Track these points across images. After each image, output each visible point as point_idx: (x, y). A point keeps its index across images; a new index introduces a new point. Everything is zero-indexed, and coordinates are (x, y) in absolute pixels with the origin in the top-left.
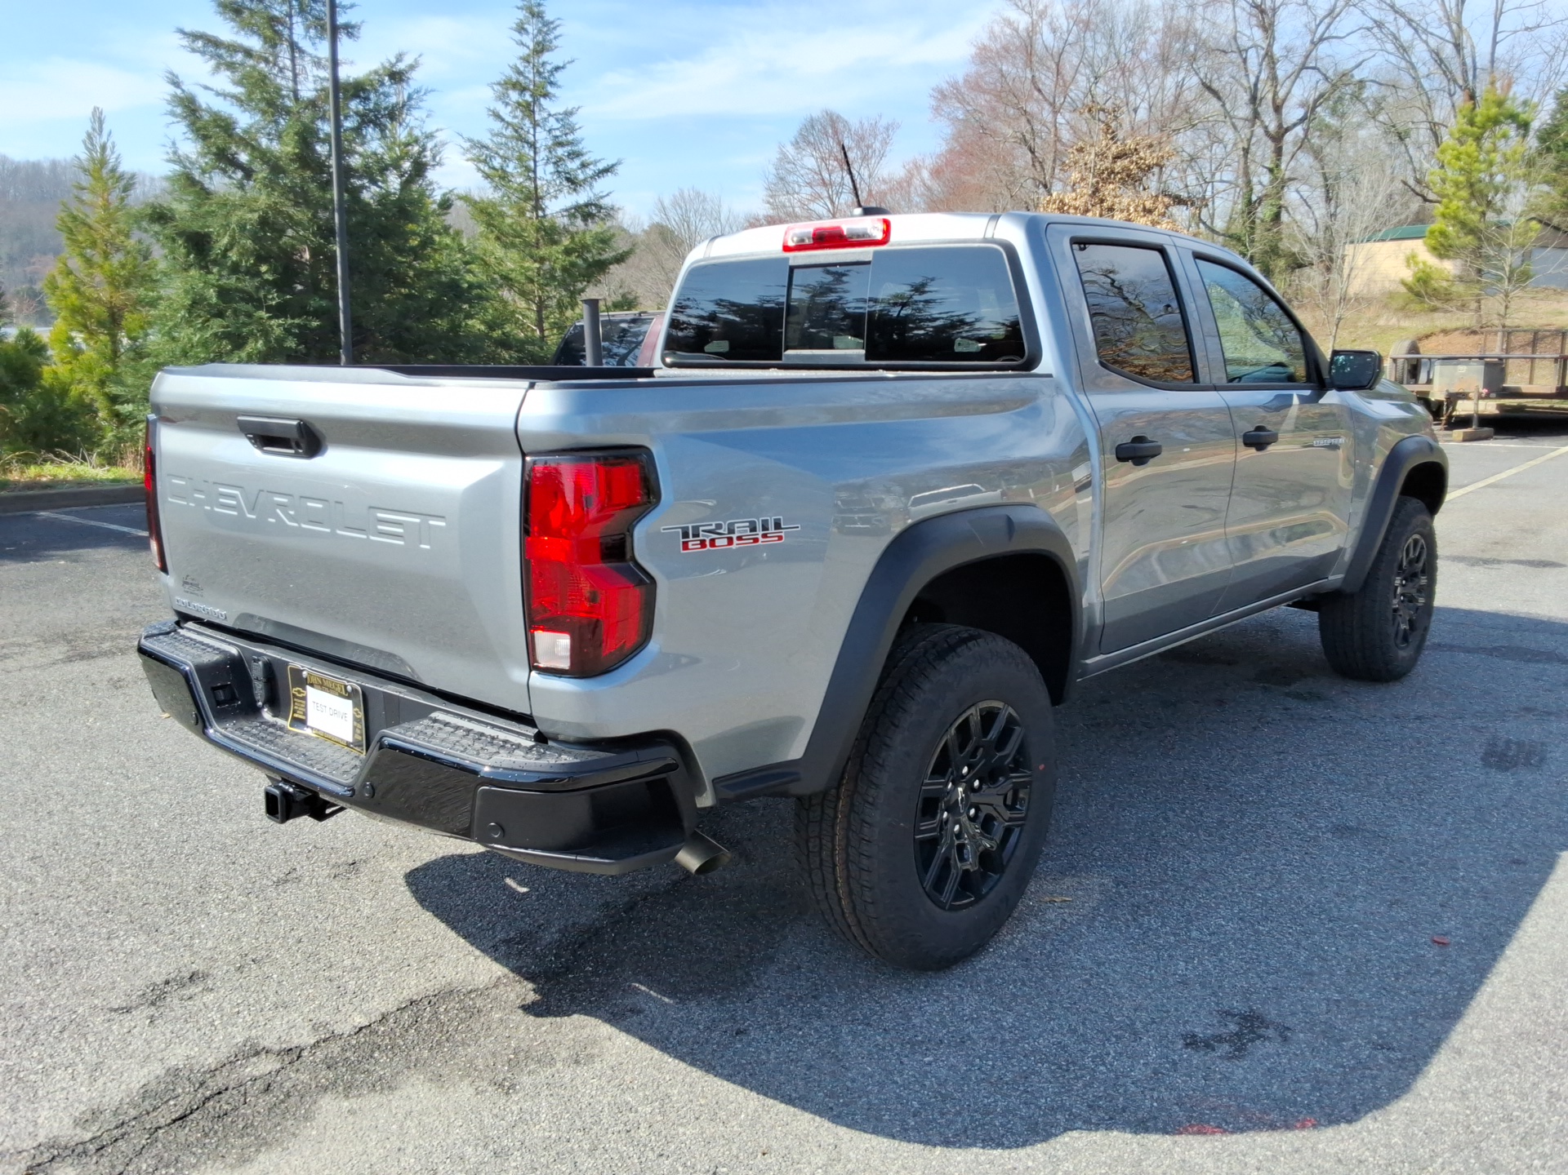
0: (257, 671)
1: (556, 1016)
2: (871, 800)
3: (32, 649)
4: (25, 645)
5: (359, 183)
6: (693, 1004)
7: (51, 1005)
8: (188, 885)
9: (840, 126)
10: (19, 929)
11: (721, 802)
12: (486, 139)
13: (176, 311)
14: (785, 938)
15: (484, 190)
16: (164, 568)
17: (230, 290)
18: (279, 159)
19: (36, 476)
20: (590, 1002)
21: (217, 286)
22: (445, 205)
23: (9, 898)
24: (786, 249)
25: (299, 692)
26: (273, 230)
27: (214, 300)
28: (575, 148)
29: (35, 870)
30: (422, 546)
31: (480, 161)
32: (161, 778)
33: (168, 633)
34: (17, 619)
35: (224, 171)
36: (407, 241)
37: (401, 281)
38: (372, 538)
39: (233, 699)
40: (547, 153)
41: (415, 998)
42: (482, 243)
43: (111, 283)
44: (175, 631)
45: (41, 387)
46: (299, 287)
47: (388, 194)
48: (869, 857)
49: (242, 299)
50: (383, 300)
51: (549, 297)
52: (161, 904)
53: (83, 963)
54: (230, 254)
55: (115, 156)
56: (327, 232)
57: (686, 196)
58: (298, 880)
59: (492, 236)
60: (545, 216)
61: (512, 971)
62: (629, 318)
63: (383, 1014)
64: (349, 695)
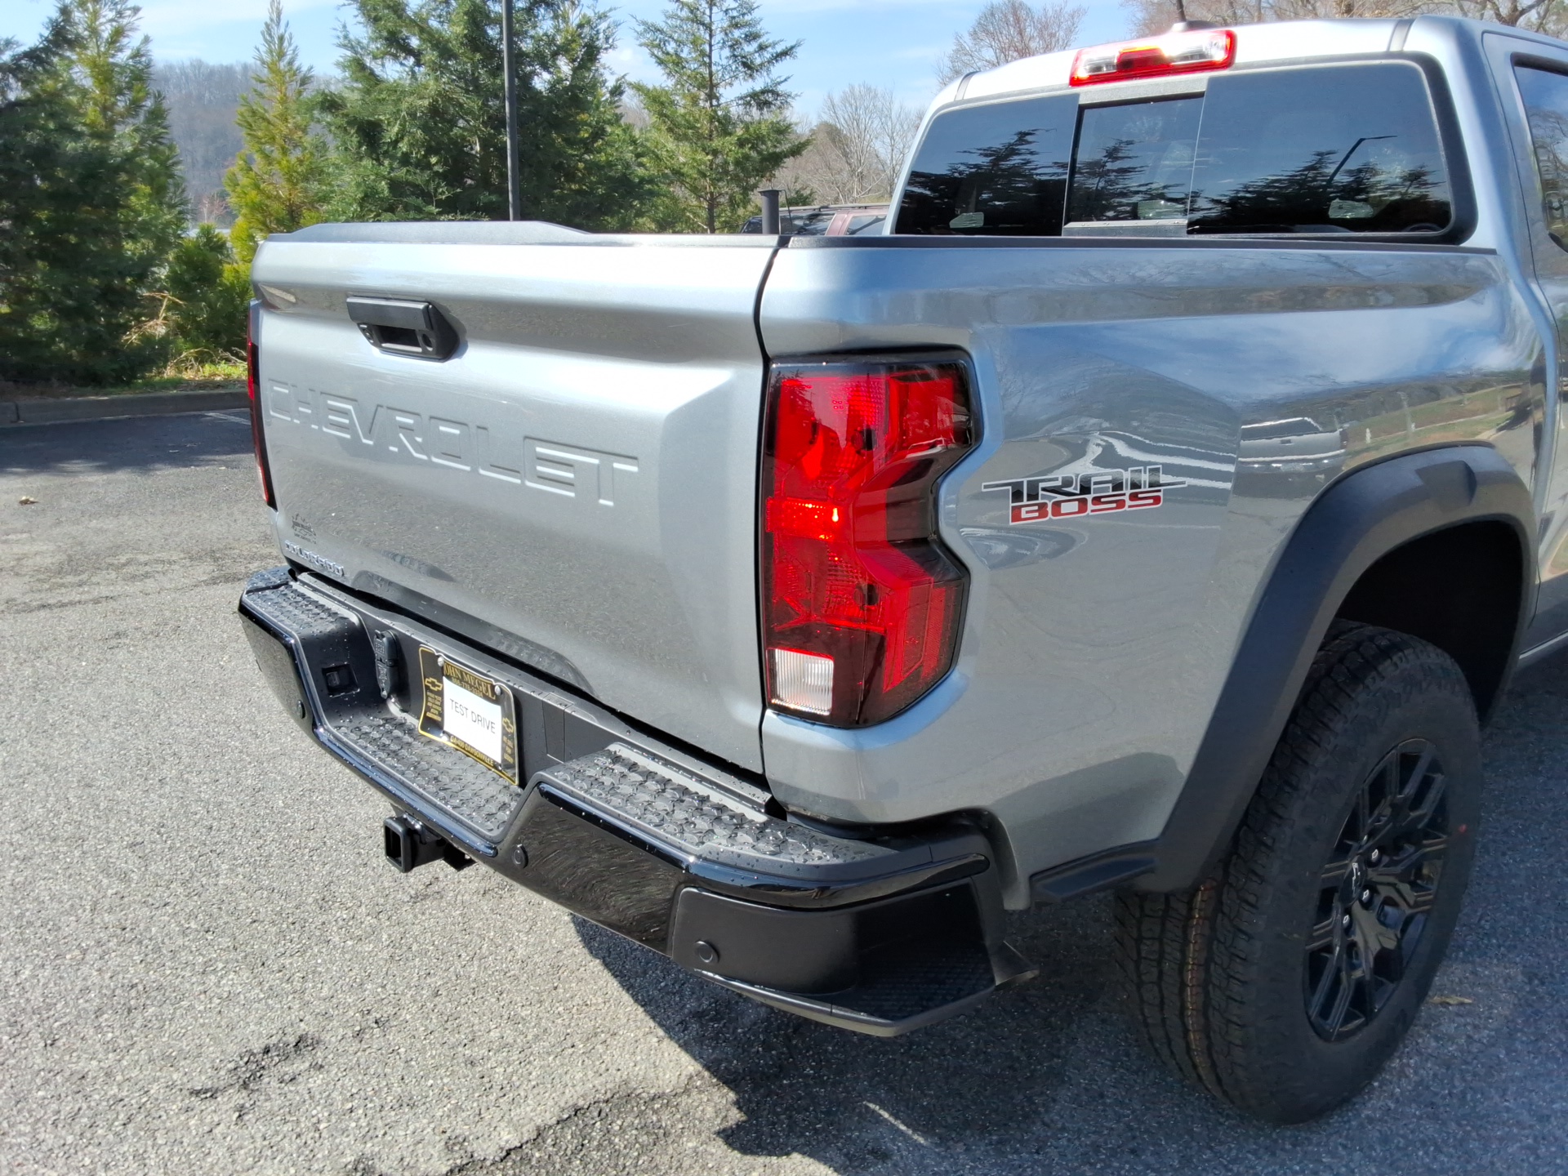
0: (381, 649)
1: (770, 1154)
2: (1252, 899)
3: (176, 567)
4: (170, 563)
5: (529, 69)
6: (960, 1148)
7: (119, 1078)
8: (309, 895)
9: (1023, 14)
10: (99, 951)
11: (1038, 905)
12: (661, 24)
13: (351, 205)
14: (1073, 1041)
15: (657, 78)
16: (272, 502)
17: (401, 183)
18: (448, 41)
19: (211, 375)
20: (816, 1131)
21: (391, 179)
22: (617, 91)
23: (96, 903)
24: (1075, 82)
25: (433, 684)
26: (443, 120)
27: (386, 192)
28: (753, 30)
29: (131, 862)
30: (602, 502)
31: (654, 46)
32: (294, 738)
33: (277, 587)
34: (167, 530)
35: (395, 57)
36: (578, 131)
37: (571, 176)
38: (529, 484)
39: (351, 685)
40: (722, 35)
41: (581, 1103)
42: (654, 134)
43: (289, 180)
44: (286, 584)
45: (221, 285)
46: (469, 182)
47: (560, 81)
48: (1244, 983)
49: (413, 193)
50: (553, 196)
51: (720, 194)
52: (273, 922)
53: (168, 1010)
54: (400, 145)
55: (292, 48)
56: (497, 122)
57: (857, 93)
58: (440, 894)
59: (664, 128)
60: (719, 105)
61: (707, 1068)
62: (804, 214)
63: (538, 1129)
64: (497, 699)
